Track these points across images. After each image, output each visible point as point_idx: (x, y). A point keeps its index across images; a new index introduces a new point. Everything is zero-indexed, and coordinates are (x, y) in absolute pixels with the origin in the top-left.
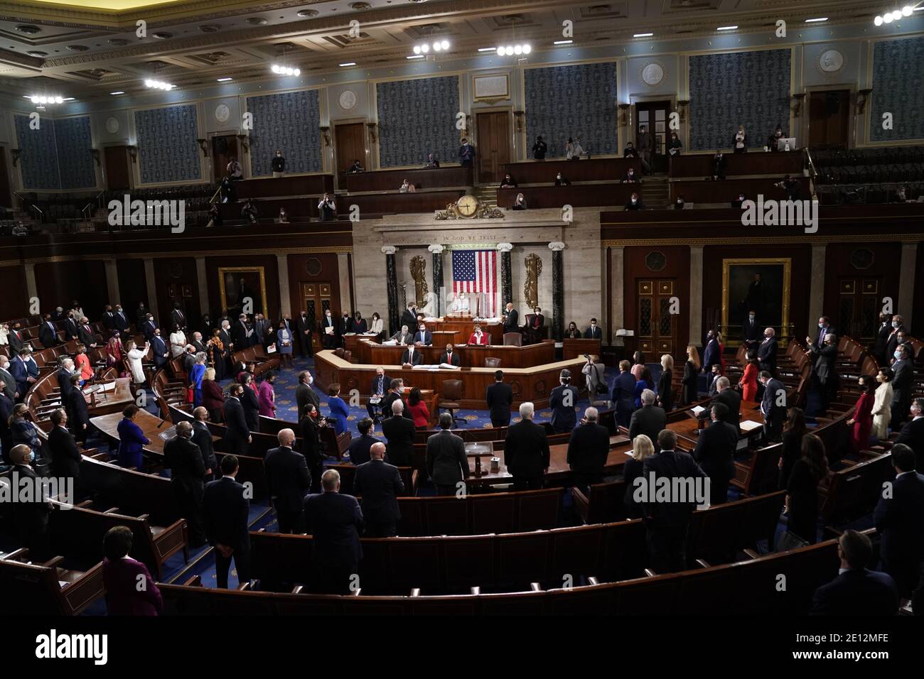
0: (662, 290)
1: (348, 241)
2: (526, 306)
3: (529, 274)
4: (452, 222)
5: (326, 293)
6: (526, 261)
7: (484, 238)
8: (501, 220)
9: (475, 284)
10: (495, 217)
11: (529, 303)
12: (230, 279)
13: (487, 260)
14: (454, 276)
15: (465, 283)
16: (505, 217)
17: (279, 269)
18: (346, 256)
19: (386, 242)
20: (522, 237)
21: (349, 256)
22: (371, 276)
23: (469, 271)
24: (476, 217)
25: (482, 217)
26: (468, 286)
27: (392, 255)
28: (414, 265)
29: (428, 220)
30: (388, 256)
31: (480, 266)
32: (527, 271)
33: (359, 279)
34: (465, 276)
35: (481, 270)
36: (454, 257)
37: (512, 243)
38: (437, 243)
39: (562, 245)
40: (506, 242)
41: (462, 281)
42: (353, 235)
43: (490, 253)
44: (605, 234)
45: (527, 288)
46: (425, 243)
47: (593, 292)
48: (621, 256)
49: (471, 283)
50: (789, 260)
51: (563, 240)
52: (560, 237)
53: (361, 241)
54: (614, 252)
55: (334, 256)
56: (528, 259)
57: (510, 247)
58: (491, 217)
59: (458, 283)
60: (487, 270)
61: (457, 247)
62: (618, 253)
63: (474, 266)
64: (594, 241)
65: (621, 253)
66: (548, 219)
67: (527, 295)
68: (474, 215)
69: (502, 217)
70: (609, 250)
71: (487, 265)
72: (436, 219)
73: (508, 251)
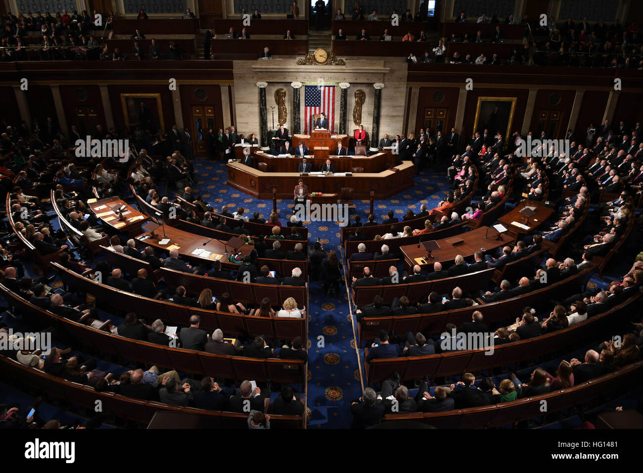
0: (439, 115)
1: (230, 76)
2: (353, 124)
3: (357, 102)
4: (309, 67)
5: (210, 113)
6: (355, 94)
7: (331, 78)
8: (344, 67)
9: (320, 109)
10: (340, 65)
11: (355, 122)
12: (131, 103)
13: (329, 93)
14: (306, 103)
15: (313, 108)
16: (346, 65)
17: (173, 96)
18: (227, 88)
19: (261, 79)
20: (356, 79)
21: (230, 88)
22: (247, 103)
23: (316, 100)
24: (327, 64)
25: (331, 64)
26: (315, 110)
27: (265, 88)
28: (278, 95)
29: (292, 65)
30: (261, 89)
31: (324, 96)
32: (356, 101)
33: (238, 105)
34: (313, 103)
35: (324, 100)
36: (306, 90)
37: (350, 83)
38: (298, 81)
39: (382, 85)
40: (346, 82)
41: (311, 106)
42: (234, 73)
43: (331, 88)
44: (410, 78)
45: (355, 112)
46: (289, 81)
47: (399, 116)
48: (418, 93)
49: (317, 108)
50: (515, 99)
51: (383, 82)
52: (381, 80)
53: (240, 77)
54: (413, 91)
55: (218, 88)
56: (357, 92)
57: (348, 85)
58: (337, 64)
59: (308, 108)
60: (329, 100)
61: (309, 84)
62: (416, 91)
63: (320, 97)
64: (403, 83)
65: (418, 91)
66: (375, 68)
67: (354, 117)
68: (325, 63)
69: (344, 65)
70: (411, 89)
71: (329, 96)
72: (298, 64)
73: (346, 88)
